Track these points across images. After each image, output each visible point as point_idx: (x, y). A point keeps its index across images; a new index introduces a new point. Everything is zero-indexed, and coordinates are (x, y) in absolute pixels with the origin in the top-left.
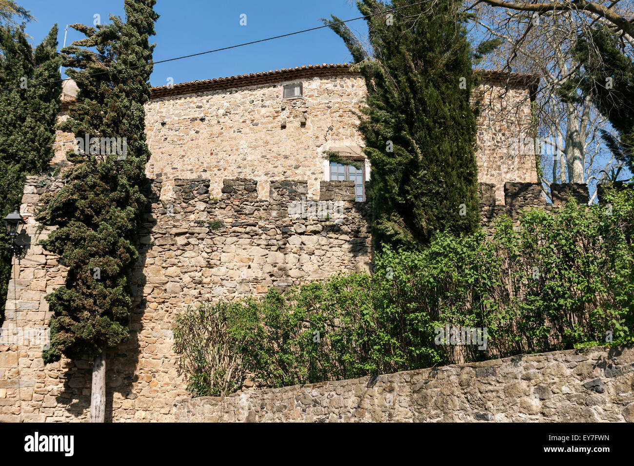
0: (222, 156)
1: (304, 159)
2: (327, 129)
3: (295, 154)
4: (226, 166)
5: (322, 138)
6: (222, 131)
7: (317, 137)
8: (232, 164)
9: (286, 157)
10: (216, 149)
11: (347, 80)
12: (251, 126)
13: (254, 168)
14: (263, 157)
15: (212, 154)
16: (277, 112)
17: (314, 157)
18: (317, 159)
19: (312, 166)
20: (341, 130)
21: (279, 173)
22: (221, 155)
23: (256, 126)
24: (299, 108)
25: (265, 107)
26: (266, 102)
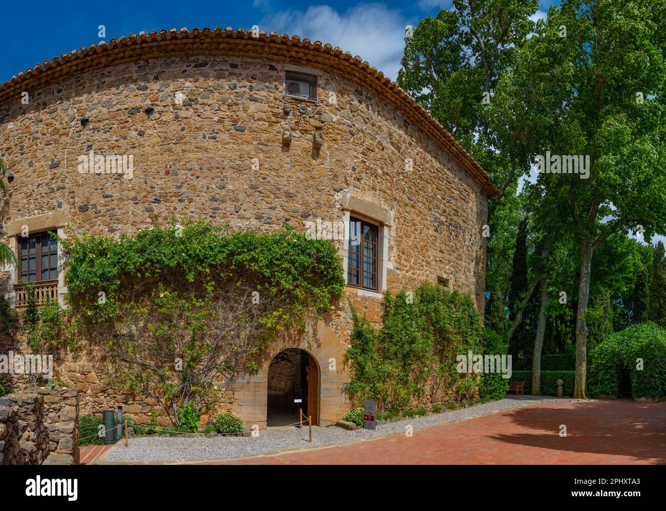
0: (184, 177)
1: (316, 205)
2: (349, 168)
3: (302, 193)
4: (191, 195)
5: (342, 178)
6: (183, 133)
7: (335, 176)
8: (203, 194)
9: (289, 196)
10: (174, 165)
12: (233, 131)
14: (252, 187)
15: (167, 173)
16: (275, 115)
17: (330, 206)
18: (334, 210)
20: (363, 175)
21: (278, 220)
22: (182, 175)
23: (240, 133)
24: (310, 117)
25: (255, 100)
26: (257, 92)
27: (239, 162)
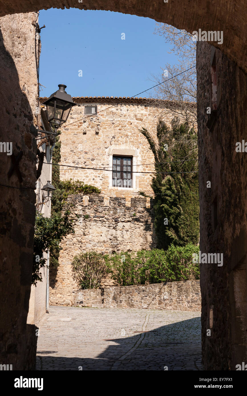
1: (97, 155)
2: (112, 138)
3: (92, 151)
5: (108, 143)
7: (105, 142)
9: (86, 153)
11: (125, 106)
12: (64, 130)
13: (66, 158)
14: (71, 151)
16: (81, 123)
17: (103, 155)
18: (105, 156)
19: (102, 160)
20: (120, 139)
21: (81, 163)
23: (67, 131)
24: (94, 122)
25: (73, 118)
26: (73, 115)
27: (66, 142)
